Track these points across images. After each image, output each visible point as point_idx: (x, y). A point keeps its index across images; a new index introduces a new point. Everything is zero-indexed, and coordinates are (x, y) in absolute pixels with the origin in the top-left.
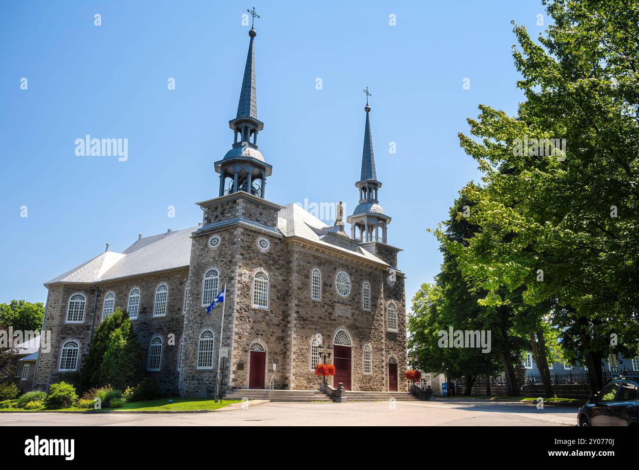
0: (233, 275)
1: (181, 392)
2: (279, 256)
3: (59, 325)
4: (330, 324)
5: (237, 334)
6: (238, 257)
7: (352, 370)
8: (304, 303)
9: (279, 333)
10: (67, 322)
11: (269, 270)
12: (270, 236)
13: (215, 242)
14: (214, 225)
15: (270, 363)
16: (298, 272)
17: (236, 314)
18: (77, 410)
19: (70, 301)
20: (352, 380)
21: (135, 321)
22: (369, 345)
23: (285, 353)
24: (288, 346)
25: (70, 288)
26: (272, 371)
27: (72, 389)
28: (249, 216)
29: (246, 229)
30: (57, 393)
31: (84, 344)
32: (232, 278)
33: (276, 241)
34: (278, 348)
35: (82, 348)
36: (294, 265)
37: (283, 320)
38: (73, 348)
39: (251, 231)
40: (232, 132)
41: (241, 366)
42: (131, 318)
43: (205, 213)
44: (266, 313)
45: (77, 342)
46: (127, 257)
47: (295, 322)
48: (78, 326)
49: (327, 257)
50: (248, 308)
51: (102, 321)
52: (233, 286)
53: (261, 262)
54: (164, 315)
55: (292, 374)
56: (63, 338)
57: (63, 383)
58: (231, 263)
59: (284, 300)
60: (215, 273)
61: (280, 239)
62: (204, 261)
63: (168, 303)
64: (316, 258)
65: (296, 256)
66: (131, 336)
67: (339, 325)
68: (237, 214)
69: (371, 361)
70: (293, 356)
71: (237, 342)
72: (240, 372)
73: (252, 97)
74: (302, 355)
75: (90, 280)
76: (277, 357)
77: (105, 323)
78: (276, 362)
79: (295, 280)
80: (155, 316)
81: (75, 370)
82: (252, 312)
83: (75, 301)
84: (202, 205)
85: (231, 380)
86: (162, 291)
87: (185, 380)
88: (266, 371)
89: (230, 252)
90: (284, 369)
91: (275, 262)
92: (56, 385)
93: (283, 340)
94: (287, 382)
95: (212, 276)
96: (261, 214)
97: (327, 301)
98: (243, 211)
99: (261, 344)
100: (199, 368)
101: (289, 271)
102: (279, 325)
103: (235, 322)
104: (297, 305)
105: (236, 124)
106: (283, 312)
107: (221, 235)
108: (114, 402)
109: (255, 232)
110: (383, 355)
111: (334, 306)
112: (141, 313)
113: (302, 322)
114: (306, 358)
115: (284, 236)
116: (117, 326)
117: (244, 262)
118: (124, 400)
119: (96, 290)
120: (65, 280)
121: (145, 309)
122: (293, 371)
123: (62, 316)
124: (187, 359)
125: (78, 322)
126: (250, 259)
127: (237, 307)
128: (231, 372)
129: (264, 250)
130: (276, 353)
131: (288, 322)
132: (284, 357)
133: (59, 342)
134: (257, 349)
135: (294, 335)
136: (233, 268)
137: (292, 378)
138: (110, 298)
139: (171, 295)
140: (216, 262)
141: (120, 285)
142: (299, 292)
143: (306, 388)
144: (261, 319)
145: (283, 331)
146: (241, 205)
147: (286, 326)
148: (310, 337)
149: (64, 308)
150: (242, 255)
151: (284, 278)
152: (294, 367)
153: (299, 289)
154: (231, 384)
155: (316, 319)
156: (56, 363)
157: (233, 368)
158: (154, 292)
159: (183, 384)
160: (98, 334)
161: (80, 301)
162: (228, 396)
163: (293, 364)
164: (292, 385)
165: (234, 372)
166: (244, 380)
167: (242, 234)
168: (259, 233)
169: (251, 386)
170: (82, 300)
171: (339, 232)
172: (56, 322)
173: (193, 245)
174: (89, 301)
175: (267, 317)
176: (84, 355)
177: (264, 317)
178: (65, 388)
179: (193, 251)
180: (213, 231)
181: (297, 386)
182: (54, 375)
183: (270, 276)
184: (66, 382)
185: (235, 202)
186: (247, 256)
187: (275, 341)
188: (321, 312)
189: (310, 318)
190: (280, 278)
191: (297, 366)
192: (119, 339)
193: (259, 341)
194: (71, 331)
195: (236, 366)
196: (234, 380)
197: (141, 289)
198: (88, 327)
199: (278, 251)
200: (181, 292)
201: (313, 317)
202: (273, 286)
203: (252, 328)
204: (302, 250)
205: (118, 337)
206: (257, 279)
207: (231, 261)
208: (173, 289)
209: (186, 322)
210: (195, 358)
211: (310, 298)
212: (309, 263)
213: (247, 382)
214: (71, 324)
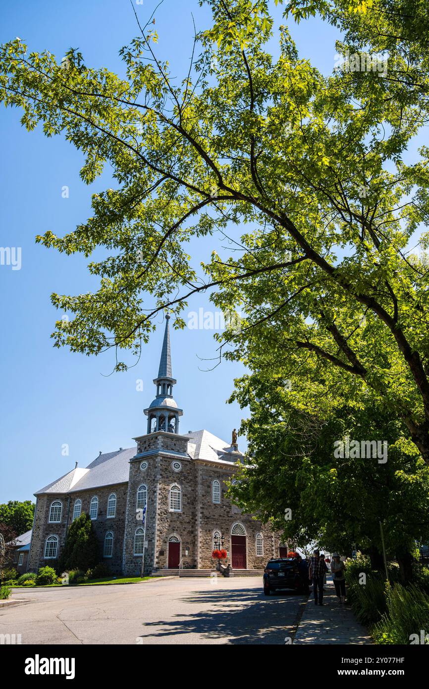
0: (156, 489)
1: (124, 572)
2: (188, 473)
3: (44, 525)
4: (228, 520)
5: (158, 530)
6: (159, 477)
7: (247, 554)
8: (207, 505)
9: (190, 528)
10: (50, 522)
11: (181, 484)
12: (182, 460)
13: (144, 466)
14: (144, 454)
15: (183, 550)
16: (202, 484)
17: (158, 517)
18: (56, 585)
19: (52, 506)
20: (247, 561)
21: (95, 521)
22: (261, 534)
23: (194, 542)
24: (196, 537)
25: (52, 497)
26: (185, 555)
27: (53, 571)
28: (166, 447)
29: (164, 457)
30: (43, 574)
31: (61, 538)
32: (155, 492)
33: (186, 463)
34: (189, 539)
35: (60, 541)
36: (199, 479)
37: (192, 519)
38: (54, 541)
39: (168, 458)
40: (155, 386)
41: (162, 553)
42: (92, 519)
43: (139, 445)
44: (179, 515)
45: (56, 536)
46: (90, 471)
47: (200, 520)
48: (57, 525)
49: (224, 471)
50: (166, 512)
51: (73, 521)
52: (155, 497)
53: (175, 479)
54: (114, 516)
55: (199, 558)
56: (47, 534)
57: (47, 567)
58: (154, 481)
59: (193, 504)
60: (144, 488)
61: (188, 461)
62: (137, 479)
63: (117, 508)
64: (215, 472)
65: (200, 472)
66: (92, 533)
67: (236, 520)
68: (158, 446)
69: (263, 546)
70: (200, 545)
71: (159, 536)
72: (162, 557)
73: (168, 362)
74: (206, 543)
75: (65, 491)
76: (188, 546)
77: (74, 523)
78: (188, 549)
79: (200, 489)
80: (108, 517)
81: (55, 557)
82: (169, 514)
83: (55, 506)
84: (137, 439)
85: (155, 563)
86: (113, 498)
87: (127, 563)
88: (181, 556)
89: (154, 474)
90: (193, 554)
91: (186, 478)
92: (43, 569)
93: (193, 533)
94: (196, 564)
95: (143, 490)
96: (175, 445)
97: (225, 503)
98: (162, 444)
99: (176, 537)
100: (135, 555)
101: (196, 484)
102: (189, 523)
103: (158, 522)
104: (201, 508)
105: (158, 382)
106: (193, 513)
107: (148, 462)
108: (79, 579)
109: (170, 458)
110: (272, 541)
111: (231, 507)
112: (99, 515)
113: (206, 520)
114: (210, 546)
115: (192, 459)
116: (83, 525)
117: (163, 479)
118: (86, 578)
119: (68, 498)
120: (48, 491)
121: (101, 512)
122: (200, 555)
123: (46, 518)
124: (127, 548)
125: (57, 522)
126: (167, 478)
127: (158, 512)
128: (155, 557)
129: (177, 470)
130: (187, 543)
131: (196, 520)
132: (194, 546)
133: (44, 537)
134: (173, 541)
135: (200, 530)
136: (155, 484)
137: (199, 560)
138: (78, 504)
139: (118, 502)
140: (145, 481)
141: (85, 494)
142: (203, 498)
143: (210, 567)
144: (176, 519)
145: (192, 527)
146: (160, 440)
147: (195, 523)
148: (212, 530)
149: (47, 511)
150: (161, 475)
151: (193, 489)
152: (200, 553)
153: (203, 496)
154: (155, 566)
155: (216, 517)
156: (42, 552)
157: (156, 554)
158: (107, 500)
159: (126, 567)
160: (70, 532)
161: (58, 506)
162: (153, 574)
163: (200, 550)
164: (199, 566)
165: (157, 558)
166: (165, 562)
167: (161, 460)
168: (173, 459)
169: (170, 567)
170: (59, 505)
171: (234, 452)
172: (42, 522)
173: (131, 468)
174: (65, 506)
175: (181, 518)
176: (61, 546)
177: (178, 518)
178: (48, 570)
179: (131, 473)
180: (144, 458)
181: (203, 566)
182: (41, 561)
183: (182, 488)
184: (50, 566)
185: (157, 438)
186: (165, 475)
187: (187, 534)
188: (221, 511)
189: (212, 517)
190: (190, 489)
191: (203, 552)
192: (84, 535)
193: (175, 534)
194: (52, 529)
195: (158, 553)
196: (157, 563)
197: (99, 498)
198: (64, 526)
199: (188, 470)
200: (125, 499)
201: (214, 516)
202: (184, 495)
203: (170, 526)
204: (205, 468)
205: (82, 533)
206: (172, 491)
207: (154, 480)
208: (119, 498)
209: (126, 523)
210: (133, 548)
211: (211, 502)
212: (210, 476)
213: (167, 564)
214: (52, 524)
